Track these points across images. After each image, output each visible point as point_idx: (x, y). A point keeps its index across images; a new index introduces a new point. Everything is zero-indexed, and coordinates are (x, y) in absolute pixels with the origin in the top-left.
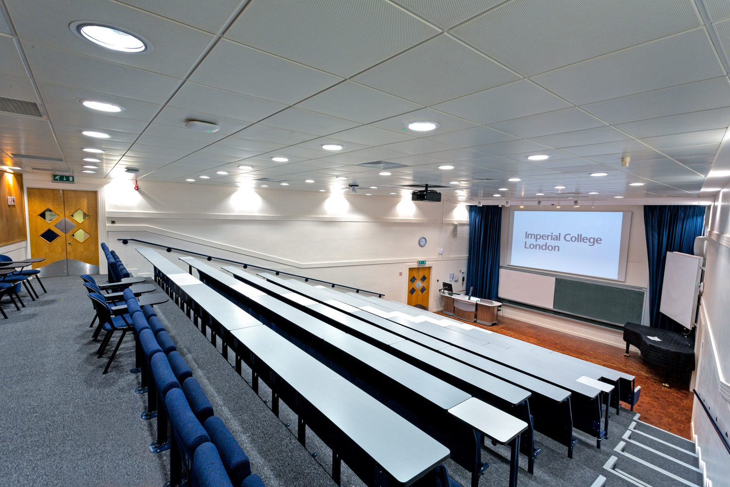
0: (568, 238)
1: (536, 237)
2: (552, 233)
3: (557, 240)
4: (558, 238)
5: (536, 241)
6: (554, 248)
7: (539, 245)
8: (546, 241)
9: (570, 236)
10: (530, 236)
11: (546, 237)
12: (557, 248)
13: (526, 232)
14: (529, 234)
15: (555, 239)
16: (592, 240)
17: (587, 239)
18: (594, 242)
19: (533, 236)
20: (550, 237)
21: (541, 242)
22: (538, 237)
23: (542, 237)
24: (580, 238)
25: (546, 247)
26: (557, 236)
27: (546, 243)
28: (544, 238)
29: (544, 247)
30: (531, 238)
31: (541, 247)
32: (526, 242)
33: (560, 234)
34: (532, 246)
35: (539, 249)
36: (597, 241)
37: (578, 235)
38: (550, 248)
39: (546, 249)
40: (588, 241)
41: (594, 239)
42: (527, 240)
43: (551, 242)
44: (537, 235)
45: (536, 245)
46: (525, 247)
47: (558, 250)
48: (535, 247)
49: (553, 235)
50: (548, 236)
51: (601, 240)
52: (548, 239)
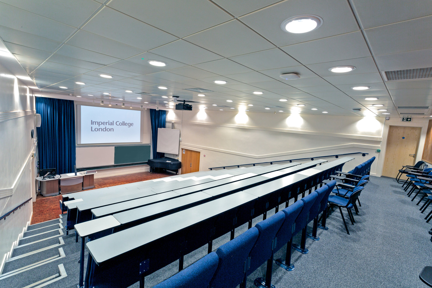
0: (118, 123)
1: (99, 124)
2: (109, 121)
3: (112, 125)
4: (112, 124)
5: (99, 126)
6: (110, 130)
7: (101, 129)
8: (105, 126)
9: (119, 123)
10: (94, 123)
11: (105, 123)
12: (112, 130)
13: (92, 121)
14: (93, 122)
15: (111, 124)
16: (129, 124)
17: (127, 124)
18: (130, 125)
19: (97, 123)
20: (108, 123)
21: (102, 127)
22: (100, 123)
23: (103, 123)
24: (124, 124)
25: (106, 130)
26: (112, 123)
27: (106, 127)
28: (104, 124)
29: (104, 130)
30: (95, 124)
31: (102, 130)
32: (92, 127)
33: (113, 121)
34: (96, 130)
35: (102, 131)
36: (131, 125)
37: (123, 122)
38: (108, 130)
39: (105, 131)
40: (127, 125)
41: (130, 123)
42: (92, 126)
43: (108, 127)
44: (99, 122)
45: (99, 129)
46: (92, 131)
47: (113, 131)
48: (98, 130)
49: (110, 122)
50: (106, 123)
51: (133, 124)
52: (106, 125)
